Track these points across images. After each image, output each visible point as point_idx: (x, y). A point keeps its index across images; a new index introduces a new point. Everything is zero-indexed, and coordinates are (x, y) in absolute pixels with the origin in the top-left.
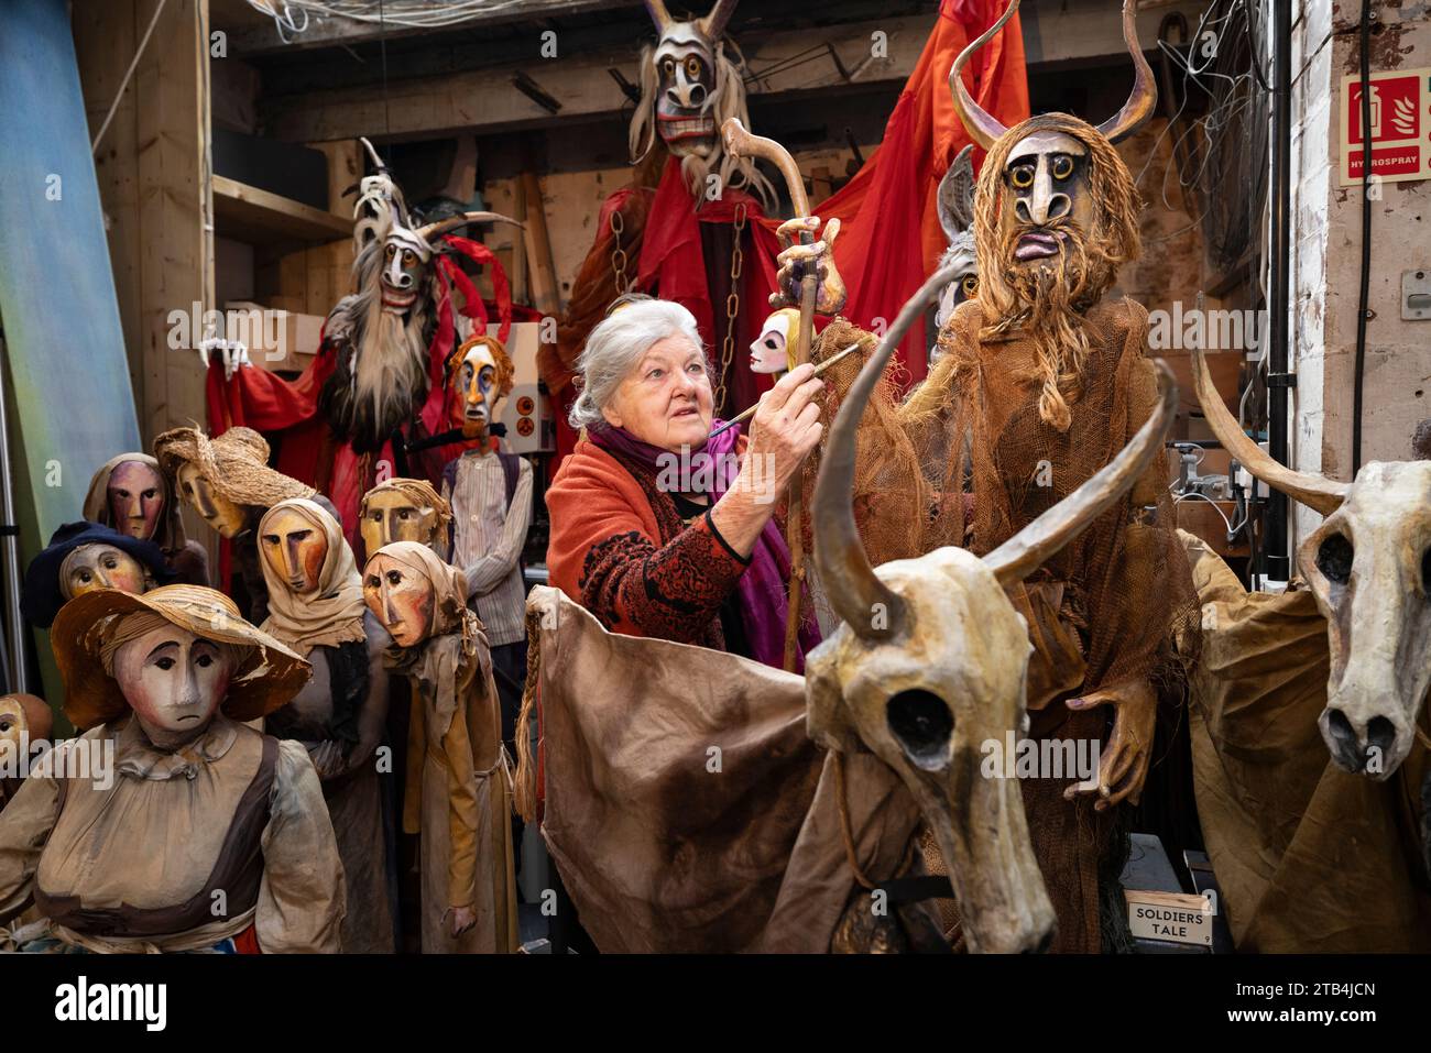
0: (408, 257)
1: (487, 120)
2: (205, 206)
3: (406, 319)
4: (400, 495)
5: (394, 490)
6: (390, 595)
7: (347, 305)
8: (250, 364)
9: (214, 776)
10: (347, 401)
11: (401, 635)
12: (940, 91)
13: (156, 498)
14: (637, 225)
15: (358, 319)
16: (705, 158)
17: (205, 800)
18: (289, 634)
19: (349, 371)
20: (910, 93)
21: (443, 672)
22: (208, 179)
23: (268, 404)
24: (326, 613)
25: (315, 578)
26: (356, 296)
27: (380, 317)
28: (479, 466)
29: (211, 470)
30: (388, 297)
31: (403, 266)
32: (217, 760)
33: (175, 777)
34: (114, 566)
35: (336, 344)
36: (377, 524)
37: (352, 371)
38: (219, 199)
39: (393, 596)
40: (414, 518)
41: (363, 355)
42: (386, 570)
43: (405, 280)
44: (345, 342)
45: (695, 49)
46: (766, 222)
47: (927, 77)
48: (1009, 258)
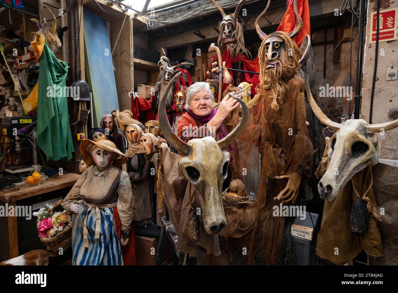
0: (169, 73)
2: (132, 65)
5: (151, 123)
7: (158, 84)
8: (138, 97)
9: (109, 176)
11: (147, 152)
13: (112, 123)
15: (159, 87)
16: (233, 47)
17: (107, 181)
18: (131, 151)
19: (157, 98)
21: (155, 160)
22: (132, 59)
23: (143, 105)
24: (138, 147)
25: (136, 140)
26: (159, 82)
27: (164, 86)
29: (118, 118)
30: (165, 82)
31: (168, 75)
32: (110, 173)
33: (102, 176)
34: (101, 136)
36: (147, 129)
38: (135, 63)
39: (145, 144)
40: (154, 128)
41: (160, 95)
42: (144, 139)
43: (168, 78)
44: (157, 92)
45: (230, 21)
46: (246, 61)
47: (284, 22)
48: (265, 68)
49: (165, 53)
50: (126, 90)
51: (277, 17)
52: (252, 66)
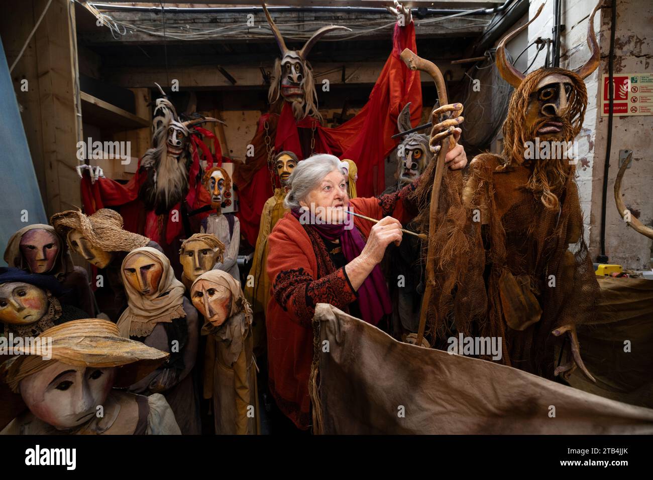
0: (179, 134)
1: (205, 85)
2: (77, 105)
3: (178, 159)
4: (203, 243)
5: (199, 240)
6: (209, 302)
7: (151, 153)
8: (104, 177)
10: (152, 193)
11: (216, 320)
12: (393, 84)
13: (53, 248)
14: (274, 127)
15: (157, 159)
16: (300, 103)
18: (142, 318)
19: (153, 180)
21: (236, 334)
22: (78, 93)
23: (113, 194)
24: (163, 305)
25: (156, 289)
26: (155, 149)
27: (167, 159)
28: (217, 220)
29: (90, 234)
30: (170, 150)
31: (177, 137)
34: (24, 295)
35: (147, 169)
36: (190, 258)
37: (155, 180)
38: (84, 103)
39: (211, 302)
40: (210, 253)
41: (159, 174)
42: (207, 289)
43: (178, 143)
44: (151, 168)
45: (298, 61)
46: (323, 128)
47: (385, 79)
48: (535, 133)
49: (164, 93)
50: (59, 161)
51: (352, 74)
52: (334, 137)
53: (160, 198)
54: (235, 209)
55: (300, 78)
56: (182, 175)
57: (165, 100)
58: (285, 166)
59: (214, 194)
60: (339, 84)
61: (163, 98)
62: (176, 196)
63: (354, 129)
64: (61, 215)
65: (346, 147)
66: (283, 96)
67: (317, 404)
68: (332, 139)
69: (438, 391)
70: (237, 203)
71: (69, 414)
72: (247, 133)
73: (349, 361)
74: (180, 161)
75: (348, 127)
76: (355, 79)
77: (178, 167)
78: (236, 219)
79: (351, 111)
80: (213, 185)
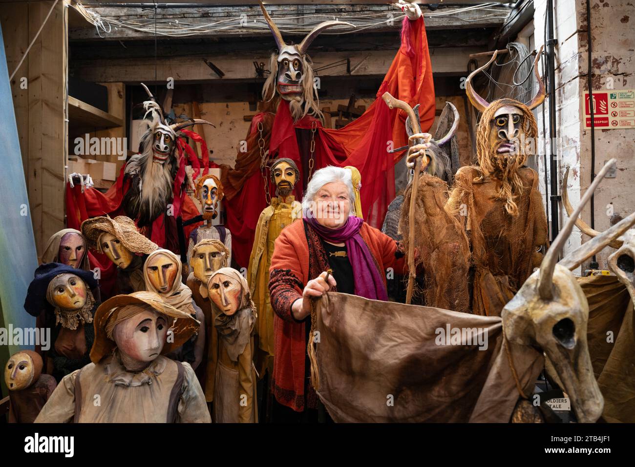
0: (167, 137)
1: (189, 79)
2: (65, 110)
3: (163, 165)
4: (212, 247)
5: (209, 244)
6: (225, 292)
7: (136, 159)
9: (159, 382)
10: (137, 202)
11: (229, 310)
12: (402, 82)
13: (82, 250)
14: (268, 128)
15: (142, 165)
16: (299, 101)
20: (386, 81)
21: (244, 325)
22: (67, 98)
23: (95, 204)
24: (177, 302)
25: (171, 286)
26: (141, 155)
27: (153, 165)
28: (208, 232)
29: (121, 236)
30: (157, 155)
31: (165, 142)
32: (160, 374)
33: (143, 384)
34: (74, 284)
35: (132, 176)
36: (201, 261)
37: (140, 189)
40: (218, 257)
41: (145, 182)
42: (223, 281)
43: (166, 148)
44: (136, 175)
45: (296, 57)
46: (325, 129)
47: (394, 76)
48: (495, 152)
49: (151, 95)
51: (359, 64)
52: (337, 139)
53: (144, 208)
54: (221, 222)
55: (298, 76)
56: (167, 182)
57: (153, 102)
58: (283, 174)
59: (206, 203)
60: (343, 76)
61: (150, 100)
62: (161, 206)
63: (360, 130)
64: (93, 220)
65: (351, 151)
66: (279, 93)
67: (315, 361)
68: (336, 142)
69: (393, 331)
70: (224, 216)
71: (147, 349)
72: (231, 129)
73: (336, 322)
74: (165, 167)
75: (353, 128)
76: (363, 70)
77: (163, 174)
78: (228, 231)
79: (360, 102)
80: (205, 194)
